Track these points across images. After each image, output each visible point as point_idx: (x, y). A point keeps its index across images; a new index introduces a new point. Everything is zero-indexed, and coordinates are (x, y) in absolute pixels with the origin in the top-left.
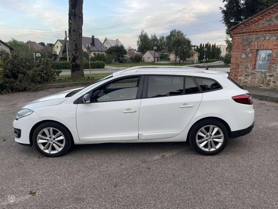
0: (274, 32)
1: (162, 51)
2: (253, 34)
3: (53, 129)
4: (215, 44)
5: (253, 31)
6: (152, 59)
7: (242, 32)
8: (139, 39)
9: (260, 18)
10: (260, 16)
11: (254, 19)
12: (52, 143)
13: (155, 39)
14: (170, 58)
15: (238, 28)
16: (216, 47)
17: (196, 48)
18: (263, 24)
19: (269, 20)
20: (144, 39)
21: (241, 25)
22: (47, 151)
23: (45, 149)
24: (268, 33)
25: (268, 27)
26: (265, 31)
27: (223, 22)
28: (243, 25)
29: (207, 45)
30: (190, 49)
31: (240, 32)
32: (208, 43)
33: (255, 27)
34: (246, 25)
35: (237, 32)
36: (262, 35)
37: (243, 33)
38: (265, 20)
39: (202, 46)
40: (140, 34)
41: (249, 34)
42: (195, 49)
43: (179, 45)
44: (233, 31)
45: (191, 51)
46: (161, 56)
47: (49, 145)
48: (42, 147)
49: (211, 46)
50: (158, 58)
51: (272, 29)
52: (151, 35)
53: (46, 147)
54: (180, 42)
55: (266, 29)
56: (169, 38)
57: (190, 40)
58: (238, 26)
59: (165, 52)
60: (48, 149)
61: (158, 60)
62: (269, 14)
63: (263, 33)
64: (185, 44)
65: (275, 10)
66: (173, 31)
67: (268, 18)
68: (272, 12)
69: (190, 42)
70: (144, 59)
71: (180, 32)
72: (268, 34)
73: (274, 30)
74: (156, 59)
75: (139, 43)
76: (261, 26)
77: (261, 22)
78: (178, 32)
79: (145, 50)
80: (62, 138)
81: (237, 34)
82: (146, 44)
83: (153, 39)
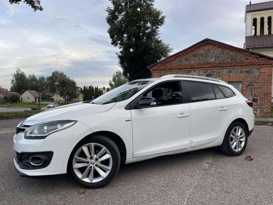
0: (184, 70)
1: (43, 91)
2: (169, 71)
3: (94, 145)
4: (97, 87)
5: (168, 68)
6: (32, 99)
7: (159, 69)
8: (14, 78)
9: (173, 59)
10: (173, 57)
11: (169, 59)
12: (94, 167)
13: (33, 79)
14: (53, 99)
15: (156, 65)
16: (99, 89)
17: (80, 89)
18: (176, 63)
19: (180, 60)
20: (21, 78)
21: (159, 64)
22: (86, 180)
23: (84, 178)
24: (180, 70)
25: (180, 66)
26: (178, 69)
27: (120, 65)
28: (160, 64)
29: (90, 87)
30: (75, 90)
31: (158, 69)
32: (91, 86)
33: (170, 66)
34: (163, 63)
35: (155, 69)
36: (176, 72)
37: (161, 70)
38: (177, 60)
39: (86, 88)
40: (16, 73)
41: (165, 71)
42: (79, 91)
43: (64, 86)
44: (152, 68)
45: (76, 92)
46: (43, 96)
47: (90, 170)
48: (79, 175)
49: (94, 88)
50: (39, 98)
51: (183, 68)
52: (29, 75)
53: (85, 173)
54: (65, 83)
55: (179, 68)
56: (50, 79)
57: (75, 82)
58: (156, 64)
59: (47, 93)
60: (88, 176)
61: (39, 101)
62: (180, 56)
63: (176, 71)
64: (70, 86)
65: (184, 54)
66: (55, 72)
67: (179, 59)
68: (182, 55)
69: (75, 83)
70: (22, 99)
71: (63, 74)
72: (180, 72)
73: (185, 69)
74: (38, 99)
75: (14, 82)
76: (174, 65)
77: (175, 62)
78: (60, 74)
79: (23, 90)
80: (107, 156)
81: (155, 70)
82: (23, 83)
83: (32, 79)
